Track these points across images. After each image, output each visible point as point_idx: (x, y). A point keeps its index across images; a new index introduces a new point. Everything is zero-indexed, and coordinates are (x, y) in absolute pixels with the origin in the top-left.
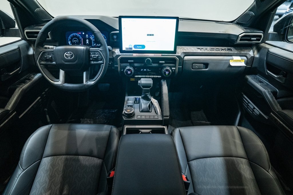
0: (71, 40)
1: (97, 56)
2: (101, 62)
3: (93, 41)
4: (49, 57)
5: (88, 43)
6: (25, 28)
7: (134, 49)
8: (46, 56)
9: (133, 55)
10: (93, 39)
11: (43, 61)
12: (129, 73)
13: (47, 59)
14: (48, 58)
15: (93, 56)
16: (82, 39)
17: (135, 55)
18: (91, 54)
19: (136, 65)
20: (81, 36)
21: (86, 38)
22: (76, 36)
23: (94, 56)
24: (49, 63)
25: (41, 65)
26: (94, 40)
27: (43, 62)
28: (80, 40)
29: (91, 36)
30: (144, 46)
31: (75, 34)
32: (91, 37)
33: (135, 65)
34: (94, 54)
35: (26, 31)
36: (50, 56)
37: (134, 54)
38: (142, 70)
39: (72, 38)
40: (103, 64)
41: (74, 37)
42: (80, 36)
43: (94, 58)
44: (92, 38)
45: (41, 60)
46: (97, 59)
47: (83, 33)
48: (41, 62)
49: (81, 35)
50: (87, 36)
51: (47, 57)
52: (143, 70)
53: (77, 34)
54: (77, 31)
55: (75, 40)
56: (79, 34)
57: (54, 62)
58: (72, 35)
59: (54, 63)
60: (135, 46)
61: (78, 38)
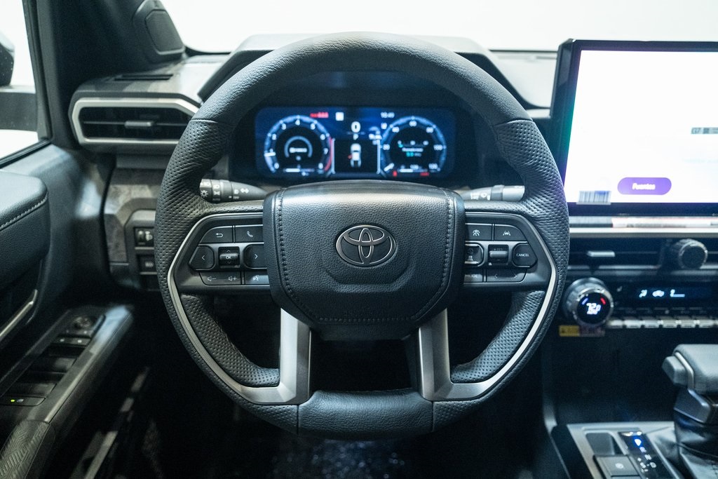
0: (278, 146)
1: (512, 244)
2: (531, 277)
3: (383, 151)
4: (236, 249)
5: (356, 162)
6: (79, 91)
7: (617, 197)
8: (216, 246)
9: (611, 226)
10: (384, 143)
11: (199, 273)
12: (595, 312)
13: (225, 261)
14: (229, 256)
15: (486, 244)
16: (332, 143)
17: (622, 226)
18: (476, 232)
19: (621, 270)
20: (326, 127)
21: (352, 136)
22: (304, 130)
23: (491, 248)
24: (232, 282)
25: (184, 296)
26: (387, 147)
27: (195, 281)
28: (318, 145)
29: (374, 128)
30: (663, 184)
31: (298, 119)
32: (374, 133)
33: (618, 273)
34: (494, 234)
35: (81, 103)
36: (242, 246)
37: (616, 221)
38: (644, 293)
39: (283, 136)
40: (544, 287)
41: (293, 130)
42: (322, 128)
43: (490, 259)
44: (376, 138)
45: (188, 266)
46: (507, 265)
47: (340, 116)
48: (185, 278)
49: (330, 123)
50: (356, 127)
51: (222, 250)
52: (650, 294)
53: (306, 119)
54: (308, 107)
55: (297, 144)
56: (320, 120)
57: (256, 278)
58: (283, 124)
59: (260, 280)
60: (626, 184)
61: (313, 136)
